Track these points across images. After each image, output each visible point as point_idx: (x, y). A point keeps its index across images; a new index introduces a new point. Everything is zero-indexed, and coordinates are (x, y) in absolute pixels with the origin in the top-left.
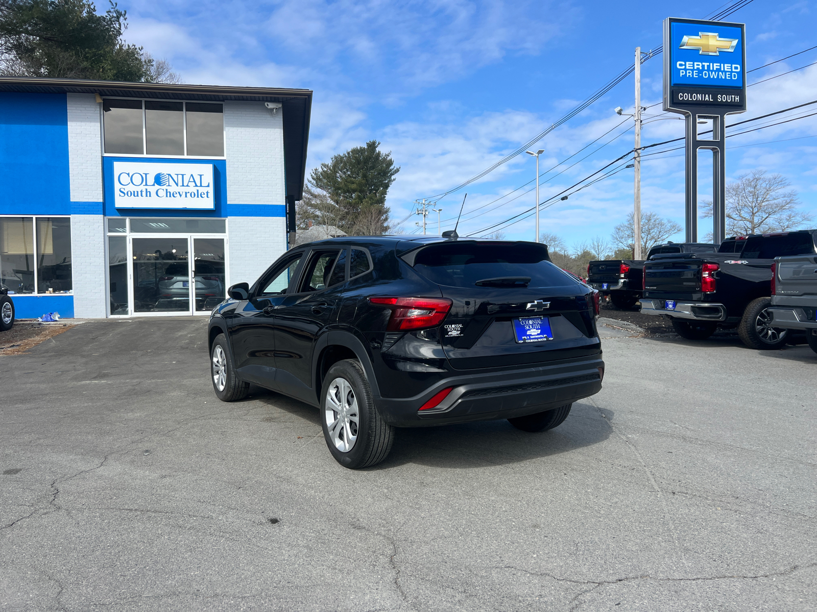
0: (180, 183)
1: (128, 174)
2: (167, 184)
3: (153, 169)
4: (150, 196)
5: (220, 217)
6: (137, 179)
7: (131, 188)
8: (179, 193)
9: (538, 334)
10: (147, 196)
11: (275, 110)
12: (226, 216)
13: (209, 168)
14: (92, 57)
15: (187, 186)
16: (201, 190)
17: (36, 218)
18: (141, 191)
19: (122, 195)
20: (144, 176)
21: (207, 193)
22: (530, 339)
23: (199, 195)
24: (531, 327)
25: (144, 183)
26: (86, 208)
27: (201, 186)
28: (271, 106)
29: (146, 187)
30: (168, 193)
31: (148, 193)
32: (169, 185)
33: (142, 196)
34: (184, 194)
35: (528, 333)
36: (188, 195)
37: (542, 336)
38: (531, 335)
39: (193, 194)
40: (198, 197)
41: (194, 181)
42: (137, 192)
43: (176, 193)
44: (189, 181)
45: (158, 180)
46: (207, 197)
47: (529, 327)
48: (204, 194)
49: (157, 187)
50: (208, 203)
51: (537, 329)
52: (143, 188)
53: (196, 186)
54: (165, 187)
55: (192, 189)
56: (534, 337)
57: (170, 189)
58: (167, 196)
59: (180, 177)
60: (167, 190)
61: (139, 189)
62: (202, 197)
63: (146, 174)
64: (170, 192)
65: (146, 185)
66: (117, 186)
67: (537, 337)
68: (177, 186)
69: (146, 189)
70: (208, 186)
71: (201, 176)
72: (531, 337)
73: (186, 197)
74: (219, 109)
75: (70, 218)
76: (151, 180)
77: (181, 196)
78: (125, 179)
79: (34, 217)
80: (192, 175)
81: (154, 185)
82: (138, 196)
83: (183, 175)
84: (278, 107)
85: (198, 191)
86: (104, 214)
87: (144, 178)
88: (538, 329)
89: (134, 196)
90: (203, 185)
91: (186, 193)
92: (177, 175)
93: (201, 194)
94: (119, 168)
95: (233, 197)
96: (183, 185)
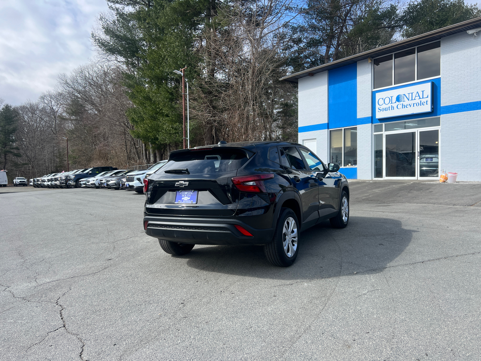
0: (410, 99)
1: (383, 99)
2: (403, 101)
3: (395, 93)
4: (394, 109)
5: (436, 115)
6: (387, 101)
7: (384, 106)
8: (410, 104)
10: (392, 109)
11: (475, 34)
12: (440, 115)
13: (429, 85)
15: (415, 99)
16: (423, 100)
17: (344, 129)
18: (389, 107)
19: (380, 111)
20: (391, 98)
21: (427, 101)
23: (421, 104)
25: (391, 102)
26: (363, 121)
27: (423, 98)
28: (470, 32)
29: (392, 104)
30: (403, 106)
31: (393, 108)
32: (404, 101)
33: (389, 110)
34: (413, 104)
36: (415, 105)
39: (418, 104)
40: (421, 105)
41: (419, 96)
42: (387, 108)
43: (408, 105)
44: (416, 96)
45: (398, 99)
46: (427, 104)
48: (425, 103)
49: (397, 103)
50: (427, 108)
52: (390, 105)
53: (420, 98)
54: (401, 103)
55: (418, 101)
57: (405, 103)
58: (403, 108)
59: (411, 94)
60: (403, 104)
61: (387, 106)
62: (423, 105)
63: (392, 97)
64: (404, 105)
65: (392, 103)
66: (377, 106)
68: (409, 100)
69: (392, 106)
70: (428, 97)
71: (423, 91)
73: (414, 106)
74: (438, 45)
75: (357, 127)
76: (394, 100)
77: (410, 106)
78: (381, 102)
79: (343, 128)
80: (417, 92)
81: (396, 102)
82: (387, 110)
83: (412, 93)
84: (478, 31)
85: (421, 101)
86: (372, 123)
87: (391, 100)
89: (385, 110)
90: (424, 97)
91: (414, 104)
92: (409, 94)
93: (423, 103)
94: (378, 96)
95: (445, 101)
96: (412, 100)
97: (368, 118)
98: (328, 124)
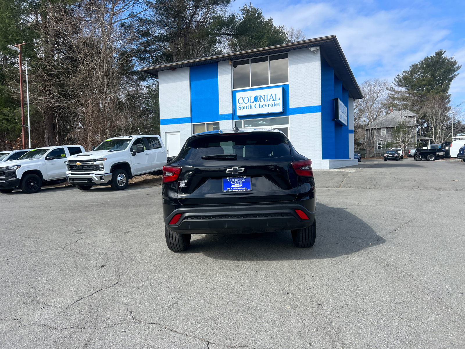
0: (266, 100)
1: (242, 98)
2: (260, 101)
3: (253, 94)
4: (252, 108)
5: (286, 115)
6: (246, 100)
7: (244, 105)
8: (265, 105)
9: (240, 187)
10: (250, 108)
11: (315, 51)
12: (289, 115)
13: (280, 89)
14: (258, 37)
15: (269, 101)
16: (276, 102)
17: (207, 124)
18: (248, 106)
19: (240, 109)
20: (249, 98)
21: (279, 103)
22: (233, 189)
23: (275, 105)
24: (235, 183)
25: (249, 102)
26: (225, 117)
27: (276, 100)
28: (312, 49)
29: (250, 104)
30: (260, 106)
31: (251, 107)
32: (260, 102)
33: (248, 108)
34: (268, 105)
35: (232, 186)
36: (270, 105)
37: (243, 188)
38: (234, 187)
39: (272, 105)
40: (274, 106)
41: (273, 98)
42: (246, 107)
43: (264, 105)
44: (270, 98)
45: (256, 99)
46: (279, 105)
47: (234, 183)
48: (277, 104)
49: (255, 103)
50: (279, 109)
51: (239, 184)
52: (249, 104)
53: (274, 100)
54: (258, 103)
55: (272, 102)
56: (236, 188)
57: (261, 104)
58: (260, 107)
59: (266, 96)
60: (259, 104)
61: (247, 105)
62: (276, 106)
63: (250, 97)
64: (261, 105)
65: (250, 103)
66: (238, 105)
67: (238, 188)
68: (264, 101)
69: (250, 105)
70: (279, 100)
71: (276, 94)
72: (234, 189)
73: (269, 107)
74: (286, 56)
75: (219, 122)
76: (252, 100)
77: (266, 106)
78: (241, 101)
79: (206, 123)
80: (271, 95)
81: (254, 102)
82: (246, 109)
83: (267, 95)
84: (317, 49)
85: (274, 103)
86: (233, 119)
87: (249, 100)
88: (241, 184)
89: (245, 109)
90: (277, 99)
91: (269, 105)
92: (265, 95)
93: (276, 105)
94: (238, 95)
95: (293, 104)
96: (267, 101)
97: (229, 115)
98: (191, 118)
